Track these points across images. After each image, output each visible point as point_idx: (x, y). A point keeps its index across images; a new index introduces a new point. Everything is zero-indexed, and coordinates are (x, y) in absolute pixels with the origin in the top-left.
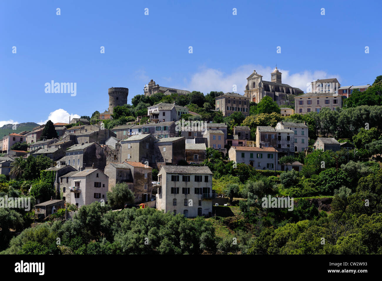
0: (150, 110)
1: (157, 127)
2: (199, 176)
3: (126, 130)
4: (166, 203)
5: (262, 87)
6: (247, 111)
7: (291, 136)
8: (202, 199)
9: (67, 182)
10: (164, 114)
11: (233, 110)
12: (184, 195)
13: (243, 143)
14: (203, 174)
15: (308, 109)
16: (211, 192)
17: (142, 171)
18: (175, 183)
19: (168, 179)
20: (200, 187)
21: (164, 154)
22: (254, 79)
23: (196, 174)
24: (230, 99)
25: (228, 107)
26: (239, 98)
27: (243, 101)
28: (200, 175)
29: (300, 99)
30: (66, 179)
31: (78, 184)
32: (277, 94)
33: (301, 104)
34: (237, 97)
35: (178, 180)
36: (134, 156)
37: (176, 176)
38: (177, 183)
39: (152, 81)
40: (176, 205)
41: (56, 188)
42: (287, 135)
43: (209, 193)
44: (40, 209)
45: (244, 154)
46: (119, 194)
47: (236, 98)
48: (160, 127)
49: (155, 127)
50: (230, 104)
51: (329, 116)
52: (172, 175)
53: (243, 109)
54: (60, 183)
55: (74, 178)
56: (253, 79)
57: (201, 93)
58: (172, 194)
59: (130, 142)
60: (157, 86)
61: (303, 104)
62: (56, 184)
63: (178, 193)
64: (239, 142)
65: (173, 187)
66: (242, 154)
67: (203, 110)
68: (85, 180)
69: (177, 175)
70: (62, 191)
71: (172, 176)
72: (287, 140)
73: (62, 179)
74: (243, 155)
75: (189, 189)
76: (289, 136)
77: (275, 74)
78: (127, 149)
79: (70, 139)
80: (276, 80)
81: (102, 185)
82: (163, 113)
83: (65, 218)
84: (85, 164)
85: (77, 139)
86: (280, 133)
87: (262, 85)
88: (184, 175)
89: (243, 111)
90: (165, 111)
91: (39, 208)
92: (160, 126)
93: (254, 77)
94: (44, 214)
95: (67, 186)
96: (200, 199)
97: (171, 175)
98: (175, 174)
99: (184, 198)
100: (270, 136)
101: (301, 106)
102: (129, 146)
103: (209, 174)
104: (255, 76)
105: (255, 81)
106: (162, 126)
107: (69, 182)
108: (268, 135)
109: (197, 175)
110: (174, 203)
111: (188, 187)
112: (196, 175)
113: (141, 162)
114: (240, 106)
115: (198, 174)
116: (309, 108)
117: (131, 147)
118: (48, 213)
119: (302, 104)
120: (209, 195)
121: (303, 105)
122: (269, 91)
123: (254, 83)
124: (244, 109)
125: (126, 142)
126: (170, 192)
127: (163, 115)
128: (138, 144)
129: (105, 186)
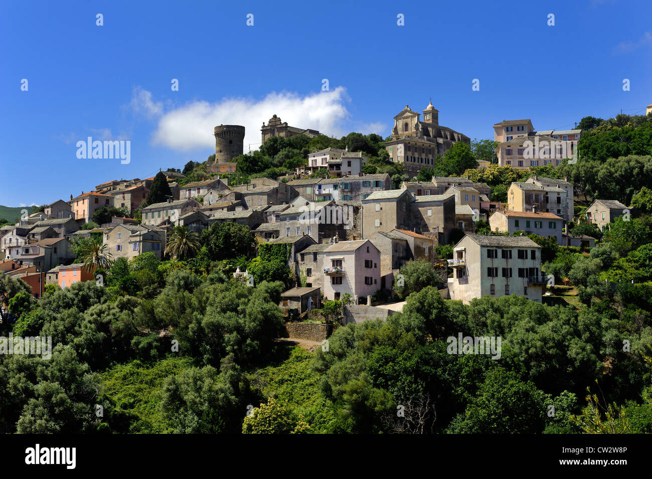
0: (313, 158)
1: (363, 182)
2: (524, 251)
3: (311, 186)
4: (482, 291)
5: (420, 130)
6: (432, 164)
7: (562, 196)
8: (528, 284)
9: (315, 259)
10: (349, 164)
11: (414, 161)
12: (504, 278)
13: (497, 207)
14: (529, 247)
15: (519, 161)
16: (540, 274)
17: (423, 244)
18: (492, 260)
19: (483, 253)
20: (525, 267)
21: (429, 220)
22: (407, 117)
23: (519, 247)
24: (410, 145)
25: (407, 156)
26: (422, 144)
27: (427, 149)
28: (525, 249)
29: (508, 146)
30: (312, 256)
31: (337, 263)
32: (441, 141)
33: (508, 155)
34: (419, 142)
35: (496, 257)
36: (387, 223)
37: (493, 250)
38: (495, 260)
39: (275, 116)
40: (494, 294)
41: (293, 270)
42: (556, 196)
43: (537, 275)
44: (289, 301)
45: (518, 221)
46: (419, 277)
47: (418, 144)
48: (370, 182)
49: (361, 181)
50: (411, 152)
51: (584, 170)
52: (489, 248)
53: (427, 161)
54: (300, 262)
55: (329, 253)
56: (404, 118)
57: (363, 135)
58: (489, 277)
59: (379, 201)
60: (284, 125)
61: (512, 154)
62: (291, 264)
63: (497, 276)
64: (490, 205)
65: (490, 266)
66: (516, 221)
67: (379, 161)
68: (353, 256)
69: (494, 248)
70: (305, 274)
71: (489, 251)
72: (558, 203)
73: (303, 256)
74: (517, 224)
75: (511, 269)
76: (560, 197)
77: (429, 112)
78: (374, 212)
79: (235, 198)
80: (431, 120)
81: (373, 265)
82: (348, 162)
83: (341, 315)
84: (323, 233)
85: (245, 198)
86: (547, 193)
87: (420, 127)
88: (504, 249)
89: (427, 163)
90: (351, 160)
91: (287, 300)
92: (369, 180)
93: (406, 115)
94: (297, 310)
95: (314, 267)
96: (526, 285)
97: (486, 249)
98: (492, 247)
99: (505, 283)
100: (537, 196)
101: (509, 156)
102: (377, 207)
103: (537, 248)
104: (408, 114)
105: (408, 120)
106: (372, 181)
107: (318, 261)
108: (535, 195)
109: (521, 249)
110: (491, 291)
111: (509, 267)
112: (519, 249)
113: (413, 231)
114: (423, 156)
115: (523, 247)
116: (509, 160)
117: (381, 208)
118: (304, 308)
119: (510, 155)
120: (537, 278)
121: (512, 156)
122: (430, 136)
123: (406, 125)
124: (428, 159)
125: (372, 201)
126: (486, 274)
127: (348, 166)
128: (394, 204)
129: (378, 266)
